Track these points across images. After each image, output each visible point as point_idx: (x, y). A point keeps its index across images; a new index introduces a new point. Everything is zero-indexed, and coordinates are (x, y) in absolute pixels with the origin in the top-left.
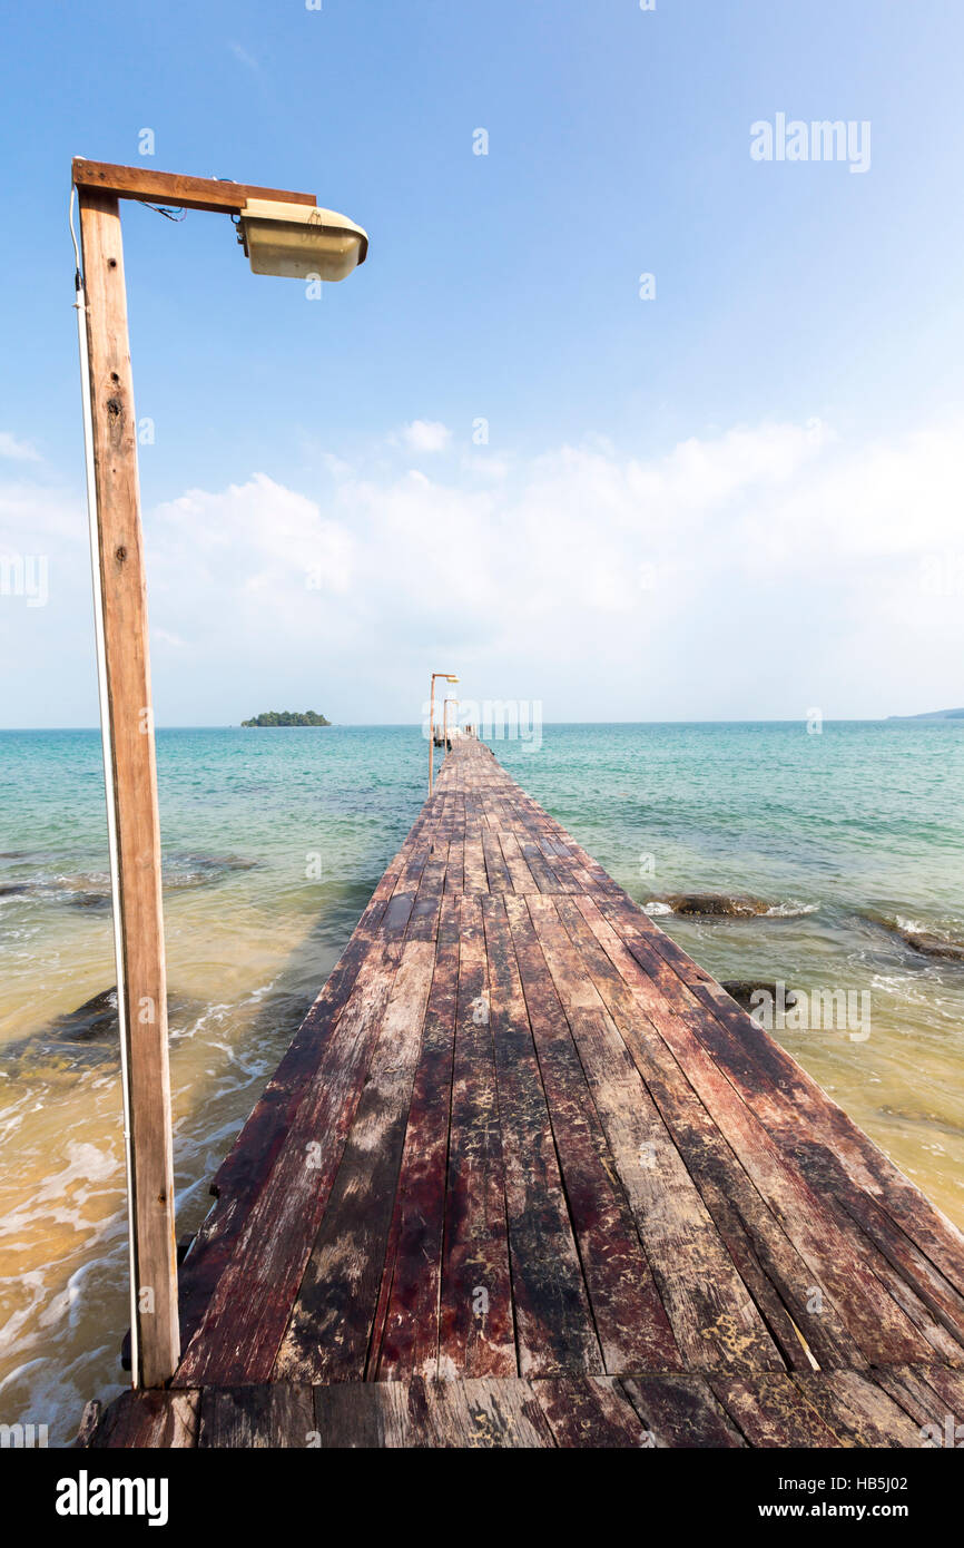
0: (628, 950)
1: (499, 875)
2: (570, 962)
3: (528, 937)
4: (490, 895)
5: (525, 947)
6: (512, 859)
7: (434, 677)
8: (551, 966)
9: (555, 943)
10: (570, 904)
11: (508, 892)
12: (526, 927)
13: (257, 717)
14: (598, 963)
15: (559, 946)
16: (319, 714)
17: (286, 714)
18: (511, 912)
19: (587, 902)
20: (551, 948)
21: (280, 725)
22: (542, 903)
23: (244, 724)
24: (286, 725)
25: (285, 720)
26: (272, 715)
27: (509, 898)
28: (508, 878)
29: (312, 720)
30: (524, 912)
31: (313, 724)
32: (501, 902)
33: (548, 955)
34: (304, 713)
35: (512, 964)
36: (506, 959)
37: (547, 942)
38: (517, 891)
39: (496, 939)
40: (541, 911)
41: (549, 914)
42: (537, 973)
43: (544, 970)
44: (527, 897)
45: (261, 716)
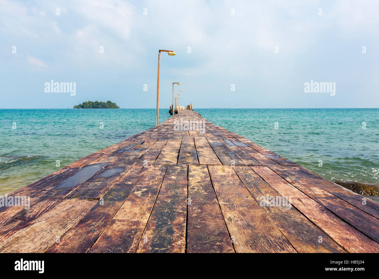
0: (328, 210)
1: (188, 155)
2: (257, 224)
3: (206, 196)
4: (177, 165)
5: (201, 206)
6: (202, 147)
7: (160, 52)
8: (232, 228)
9: (237, 202)
10: (250, 172)
11: (194, 164)
12: (205, 188)
13: (82, 104)
14: (295, 225)
15: (241, 205)
16: (113, 102)
17: (97, 102)
18: (192, 176)
19: (266, 171)
20: (232, 207)
21: (93, 108)
22: (224, 171)
23: (75, 107)
24: (96, 108)
25: (96, 105)
26: (89, 102)
27: (192, 167)
28: (196, 155)
29: (110, 105)
30: (206, 177)
31: (110, 107)
32: (186, 169)
33: (228, 215)
34: (106, 102)
35: (179, 224)
36: (172, 219)
37: (228, 201)
38: (201, 163)
39: (168, 197)
40: (222, 176)
41: (230, 178)
42: (212, 238)
43: (222, 234)
44: (210, 167)
45: (84, 103)
